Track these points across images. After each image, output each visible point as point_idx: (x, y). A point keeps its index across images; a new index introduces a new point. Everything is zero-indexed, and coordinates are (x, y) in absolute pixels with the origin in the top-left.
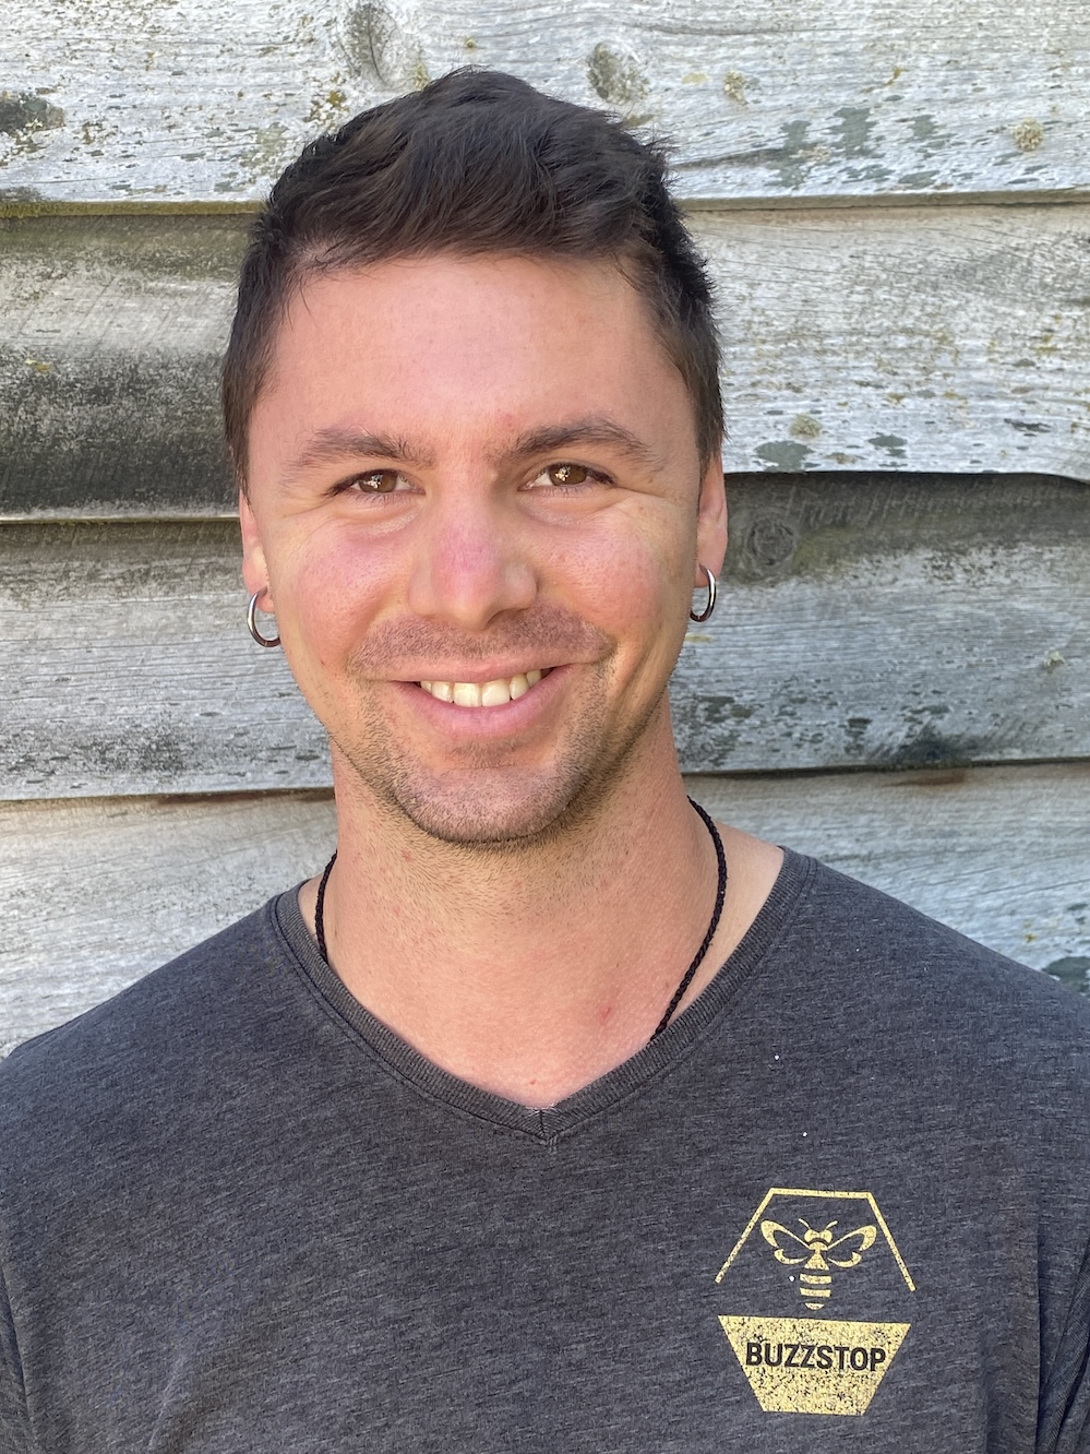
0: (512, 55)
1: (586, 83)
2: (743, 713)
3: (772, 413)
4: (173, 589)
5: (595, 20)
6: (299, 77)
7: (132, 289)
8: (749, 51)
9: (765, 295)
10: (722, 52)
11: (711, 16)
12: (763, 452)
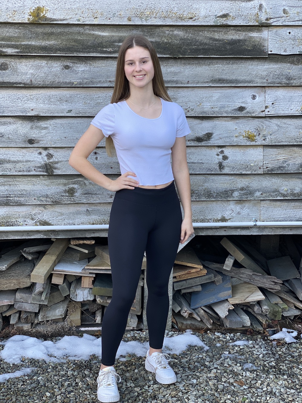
0: (275, 9)
1: (283, 12)
2: (294, 80)
3: (300, 47)
4: (237, 64)
5: (284, 5)
6: (254, 11)
7: (235, 33)
8: (299, 9)
9: (299, 35)
10: (296, 9)
11: (296, 5)
12: (298, 52)
